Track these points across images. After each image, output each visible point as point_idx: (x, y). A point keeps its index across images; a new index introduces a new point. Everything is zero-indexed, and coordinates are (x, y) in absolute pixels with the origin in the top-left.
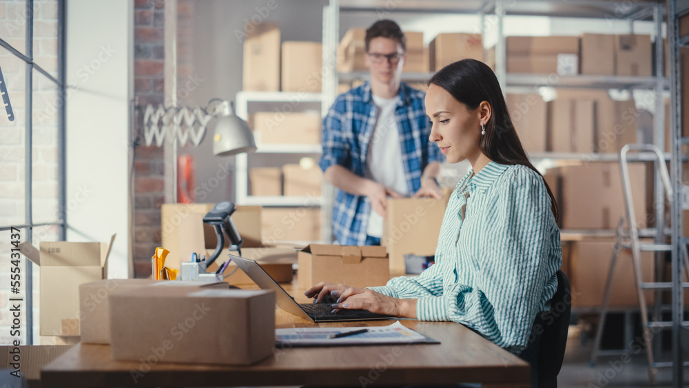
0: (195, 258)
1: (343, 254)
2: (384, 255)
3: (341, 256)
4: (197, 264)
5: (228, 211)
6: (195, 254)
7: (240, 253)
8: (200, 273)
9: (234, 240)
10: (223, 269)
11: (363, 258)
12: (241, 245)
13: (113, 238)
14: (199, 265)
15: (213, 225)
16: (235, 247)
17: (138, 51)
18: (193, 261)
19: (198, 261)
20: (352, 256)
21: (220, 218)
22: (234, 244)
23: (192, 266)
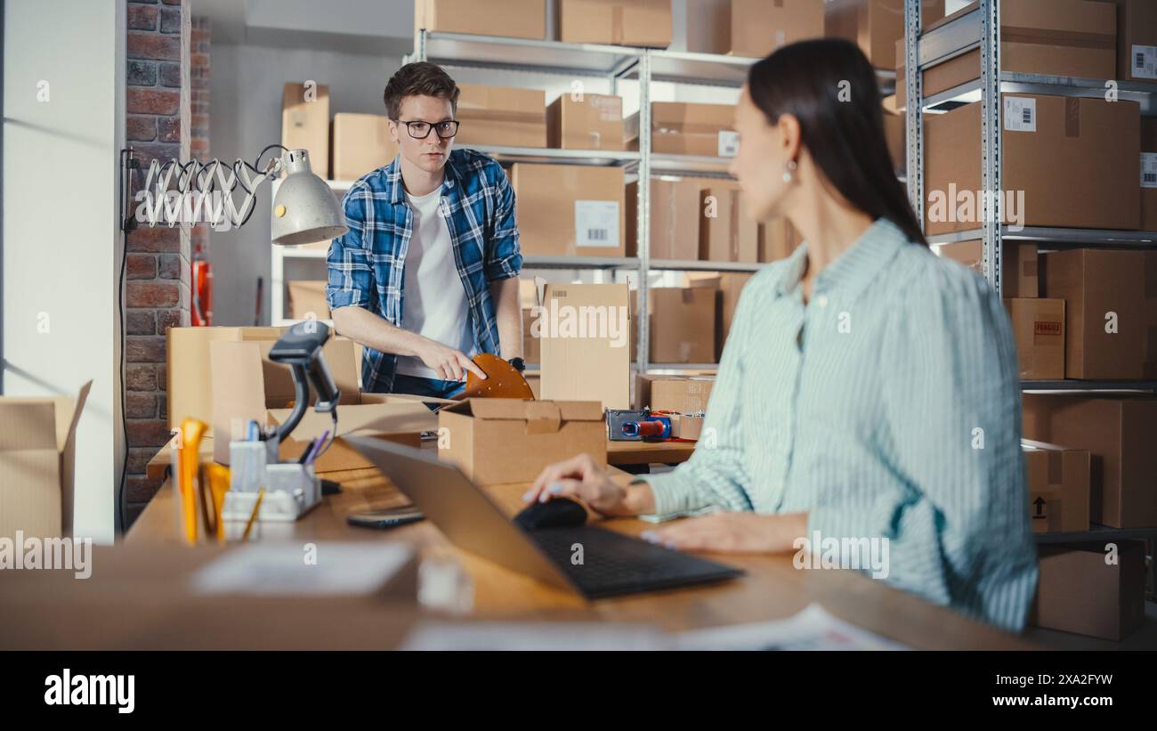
0: (256, 431)
1: (528, 416)
2: (600, 418)
3: (526, 420)
4: (261, 444)
5: (318, 338)
6: (256, 423)
7: (335, 416)
8: (269, 462)
9: (326, 393)
10: (313, 452)
11: (563, 423)
12: (338, 400)
13: (85, 390)
14: (267, 448)
15: (288, 366)
16: (326, 405)
17: (133, 74)
18: (250, 440)
19: (263, 437)
20: (546, 419)
21: (302, 351)
22: (324, 399)
23: (251, 450)
